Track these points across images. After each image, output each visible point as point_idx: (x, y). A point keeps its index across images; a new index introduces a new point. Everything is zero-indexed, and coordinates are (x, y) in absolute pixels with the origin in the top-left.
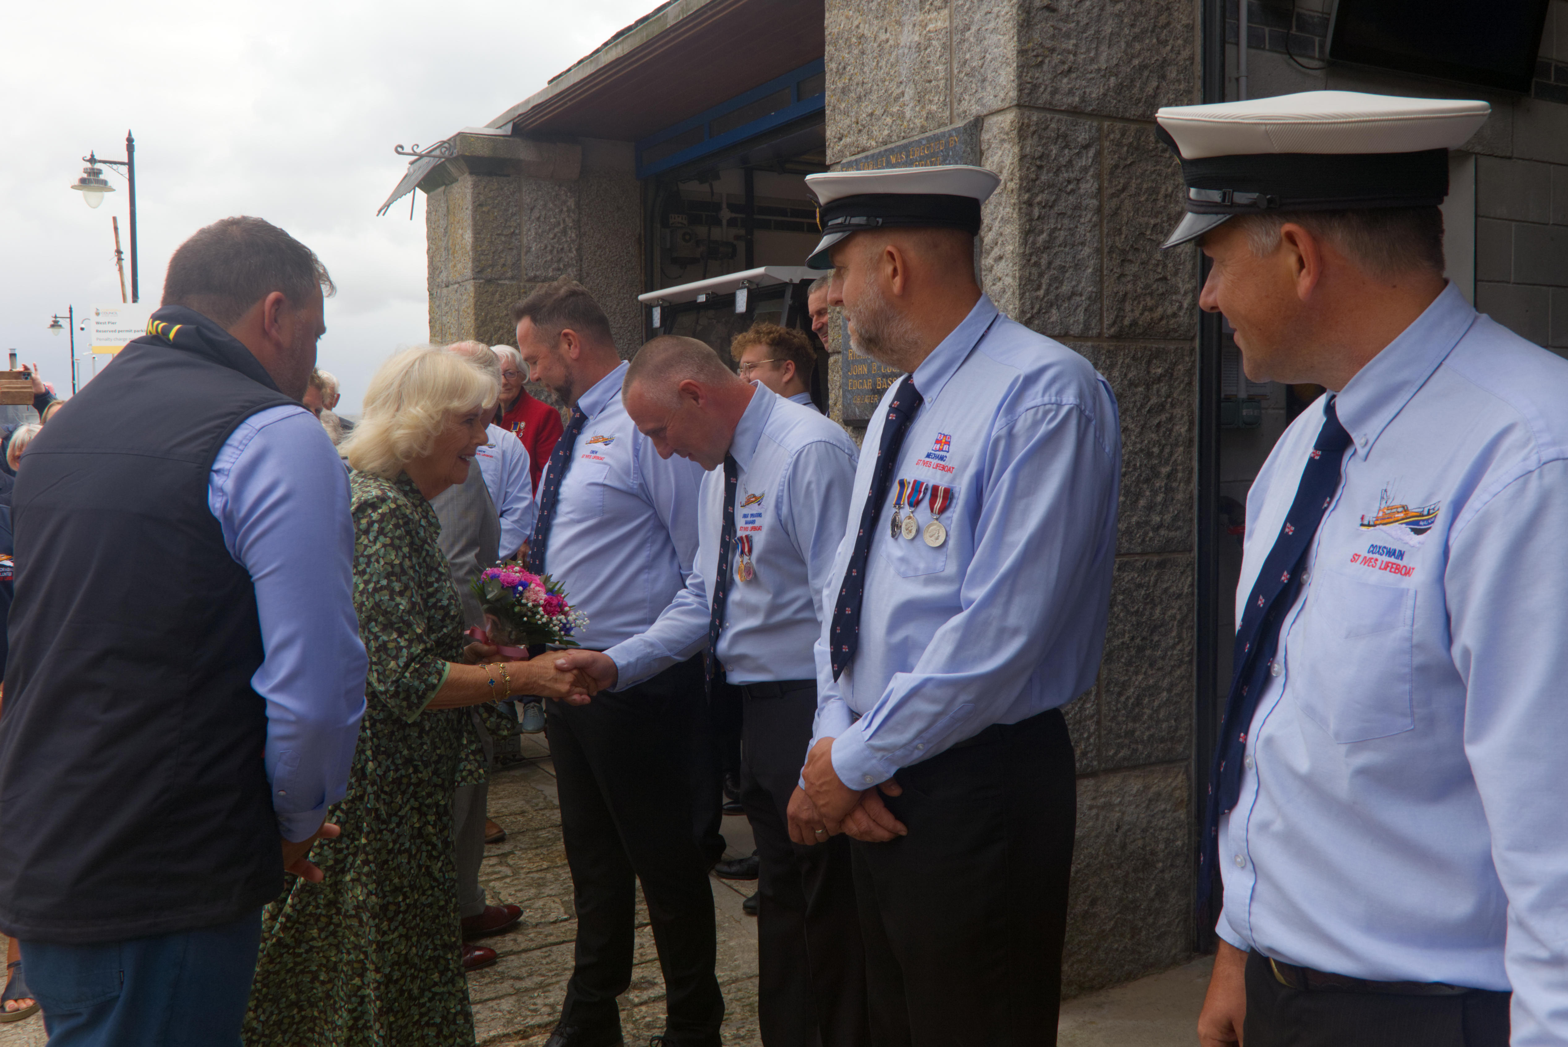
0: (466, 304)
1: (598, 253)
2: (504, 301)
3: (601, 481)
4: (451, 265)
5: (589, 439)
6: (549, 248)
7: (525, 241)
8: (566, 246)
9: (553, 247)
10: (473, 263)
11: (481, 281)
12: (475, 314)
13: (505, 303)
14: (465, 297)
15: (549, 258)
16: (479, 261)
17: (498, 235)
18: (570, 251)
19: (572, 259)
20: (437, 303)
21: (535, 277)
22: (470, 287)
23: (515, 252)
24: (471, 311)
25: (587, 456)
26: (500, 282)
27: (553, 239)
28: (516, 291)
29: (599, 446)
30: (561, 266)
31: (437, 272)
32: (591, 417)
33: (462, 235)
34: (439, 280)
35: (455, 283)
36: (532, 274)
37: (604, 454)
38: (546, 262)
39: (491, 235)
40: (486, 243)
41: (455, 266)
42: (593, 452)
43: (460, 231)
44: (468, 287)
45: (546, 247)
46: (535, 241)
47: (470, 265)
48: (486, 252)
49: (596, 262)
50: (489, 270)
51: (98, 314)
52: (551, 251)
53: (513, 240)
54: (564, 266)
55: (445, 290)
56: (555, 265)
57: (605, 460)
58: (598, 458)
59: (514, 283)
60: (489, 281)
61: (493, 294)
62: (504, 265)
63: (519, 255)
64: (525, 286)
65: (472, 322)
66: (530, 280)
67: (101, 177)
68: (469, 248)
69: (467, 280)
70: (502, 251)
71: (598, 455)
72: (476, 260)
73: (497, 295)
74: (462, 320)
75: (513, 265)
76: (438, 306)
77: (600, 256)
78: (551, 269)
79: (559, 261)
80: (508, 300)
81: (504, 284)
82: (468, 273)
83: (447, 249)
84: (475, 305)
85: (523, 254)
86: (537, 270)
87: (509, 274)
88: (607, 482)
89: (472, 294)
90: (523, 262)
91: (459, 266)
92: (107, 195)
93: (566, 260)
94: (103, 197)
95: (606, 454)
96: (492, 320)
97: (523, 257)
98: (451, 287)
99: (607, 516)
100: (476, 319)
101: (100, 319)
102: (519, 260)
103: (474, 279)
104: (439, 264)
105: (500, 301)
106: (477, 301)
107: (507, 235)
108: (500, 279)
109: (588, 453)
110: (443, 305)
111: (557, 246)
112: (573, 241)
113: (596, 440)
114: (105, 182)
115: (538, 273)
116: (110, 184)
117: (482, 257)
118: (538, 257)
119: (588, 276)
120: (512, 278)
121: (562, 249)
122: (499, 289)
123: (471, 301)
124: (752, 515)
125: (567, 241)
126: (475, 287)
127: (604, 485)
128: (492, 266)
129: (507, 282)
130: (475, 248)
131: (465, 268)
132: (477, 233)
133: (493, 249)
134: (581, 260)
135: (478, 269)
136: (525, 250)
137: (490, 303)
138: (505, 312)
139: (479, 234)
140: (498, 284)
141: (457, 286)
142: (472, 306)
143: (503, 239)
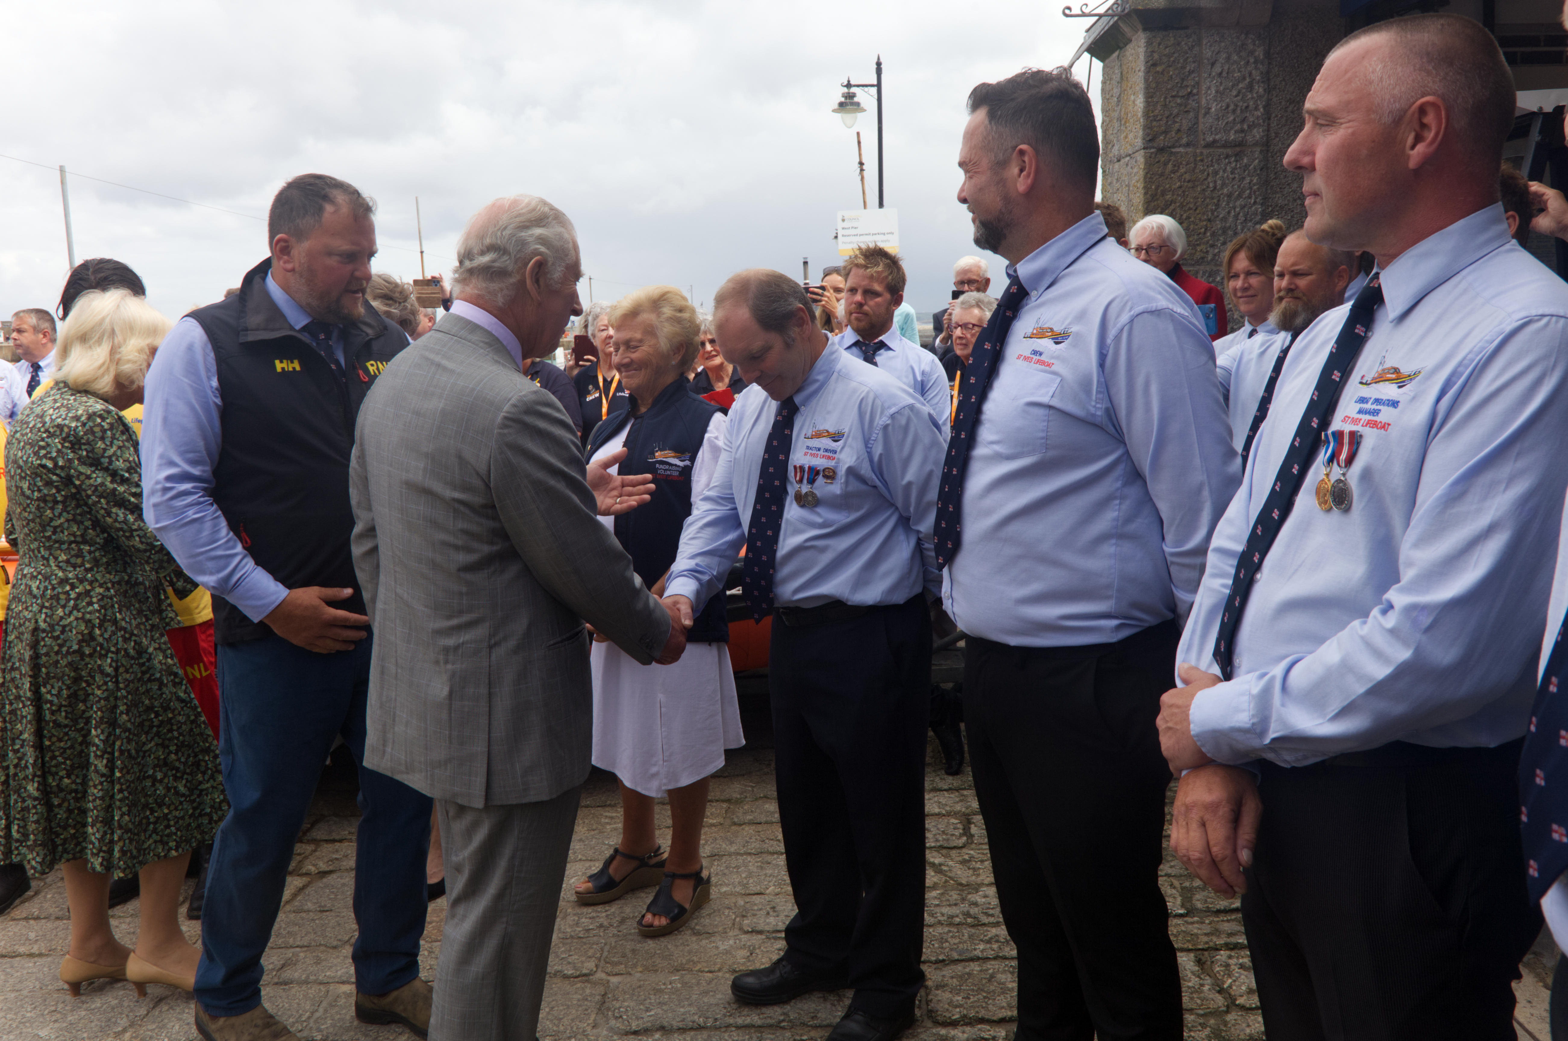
0: (1136, 178)
1: (1290, 108)
2: (1177, 171)
3: (1045, 400)
4: (1122, 136)
5: (1030, 331)
6: (1232, 107)
7: (1204, 101)
8: (1251, 103)
9: (1236, 106)
10: (1144, 130)
11: (1153, 150)
12: (1145, 188)
13: (1179, 174)
14: (1135, 170)
15: (1232, 118)
16: (1151, 128)
17: (1173, 97)
18: (1256, 109)
19: (1258, 118)
20: (1109, 181)
21: (1215, 141)
22: (1140, 158)
23: (1191, 115)
24: (1141, 185)
25: (1026, 359)
26: (1173, 150)
27: (1236, 96)
28: (1192, 159)
29: (1046, 344)
30: (1245, 127)
31: (1110, 147)
32: (1034, 294)
33: (1134, 102)
34: (1111, 155)
35: (1126, 156)
36: (1210, 139)
37: (1053, 358)
38: (1227, 123)
39: (1166, 98)
40: (1159, 107)
41: (1126, 137)
42: (1035, 352)
43: (1132, 97)
44: (1138, 158)
45: (1228, 106)
46: (1216, 100)
47: (1141, 133)
48: (1159, 118)
49: (1286, 120)
50: (1162, 138)
51: (843, 220)
52: (1234, 111)
53: (1190, 102)
54: (1249, 127)
55: (1117, 166)
56: (1238, 127)
57: (1054, 368)
58: (1043, 363)
59: (1190, 150)
60: (1161, 150)
61: (1165, 164)
62: (1179, 130)
63: (1197, 117)
64: (1202, 153)
65: (1142, 196)
66: (1208, 146)
67: (856, 99)
68: (1140, 114)
69: (1137, 151)
70: (1177, 115)
71: (1043, 358)
72: (1147, 127)
73: (1170, 166)
74: (1132, 196)
75: (1189, 129)
76: (1110, 184)
77: (1292, 112)
78: (1233, 132)
79: (1243, 121)
80: (1182, 171)
81: (1178, 153)
82: (1139, 142)
83: (1119, 119)
84: (1145, 177)
85: (1201, 116)
86: (1217, 134)
87: (1184, 141)
88: (1055, 403)
89: (1142, 166)
90: (1201, 126)
91: (1131, 136)
92: (860, 115)
93: (1252, 119)
94: (856, 118)
95: (1057, 358)
96: (1163, 194)
97: (1201, 120)
98: (1123, 161)
99: (1051, 453)
100: (1146, 194)
101: (845, 224)
102: (1197, 123)
103: (1144, 148)
104: (1112, 137)
105: (1173, 172)
106: (1147, 173)
107: (1183, 97)
108: (1174, 147)
109: (1027, 353)
110: (1115, 181)
111: (1241, 104)
112: (1260, 97)
113: (1040, 333)
114: (858, 104)
115: (1217, 137)
116: (862, 105)
117: (1154, 123)
118: (1218, 119)
119: (1276, 137)
120: (1188, 145)
121: (1247, 107)
122: (1173, 158)
123: (1141, 173)
124: (1377, 401)
125: (1252, 98)
126: (1145, 158)
127: (1050, 407)
128: (1166, 132)
129: (1182, 150)
130: (1147, 114)
131: (1136, 137)
132: (1149, 97)
133: (1167, 113)
134: (1269, 119)
135: (1150, 137)
136: (1203, 111)
137: (1162, 175)
138: (1178, 184)
139: (1152, 97)
140: (1172, 153)
141: (1128, 158)
142: (1142, 179)
143: (1179, 101)
